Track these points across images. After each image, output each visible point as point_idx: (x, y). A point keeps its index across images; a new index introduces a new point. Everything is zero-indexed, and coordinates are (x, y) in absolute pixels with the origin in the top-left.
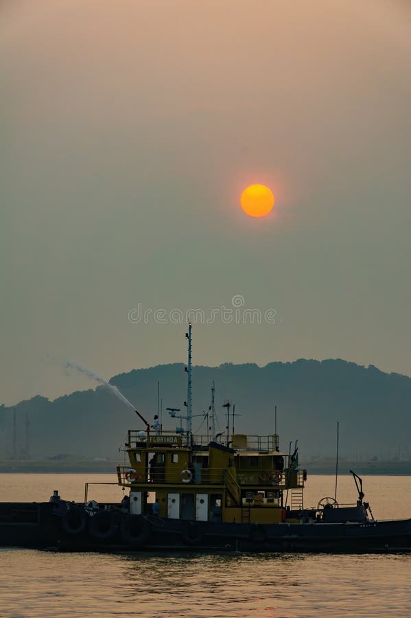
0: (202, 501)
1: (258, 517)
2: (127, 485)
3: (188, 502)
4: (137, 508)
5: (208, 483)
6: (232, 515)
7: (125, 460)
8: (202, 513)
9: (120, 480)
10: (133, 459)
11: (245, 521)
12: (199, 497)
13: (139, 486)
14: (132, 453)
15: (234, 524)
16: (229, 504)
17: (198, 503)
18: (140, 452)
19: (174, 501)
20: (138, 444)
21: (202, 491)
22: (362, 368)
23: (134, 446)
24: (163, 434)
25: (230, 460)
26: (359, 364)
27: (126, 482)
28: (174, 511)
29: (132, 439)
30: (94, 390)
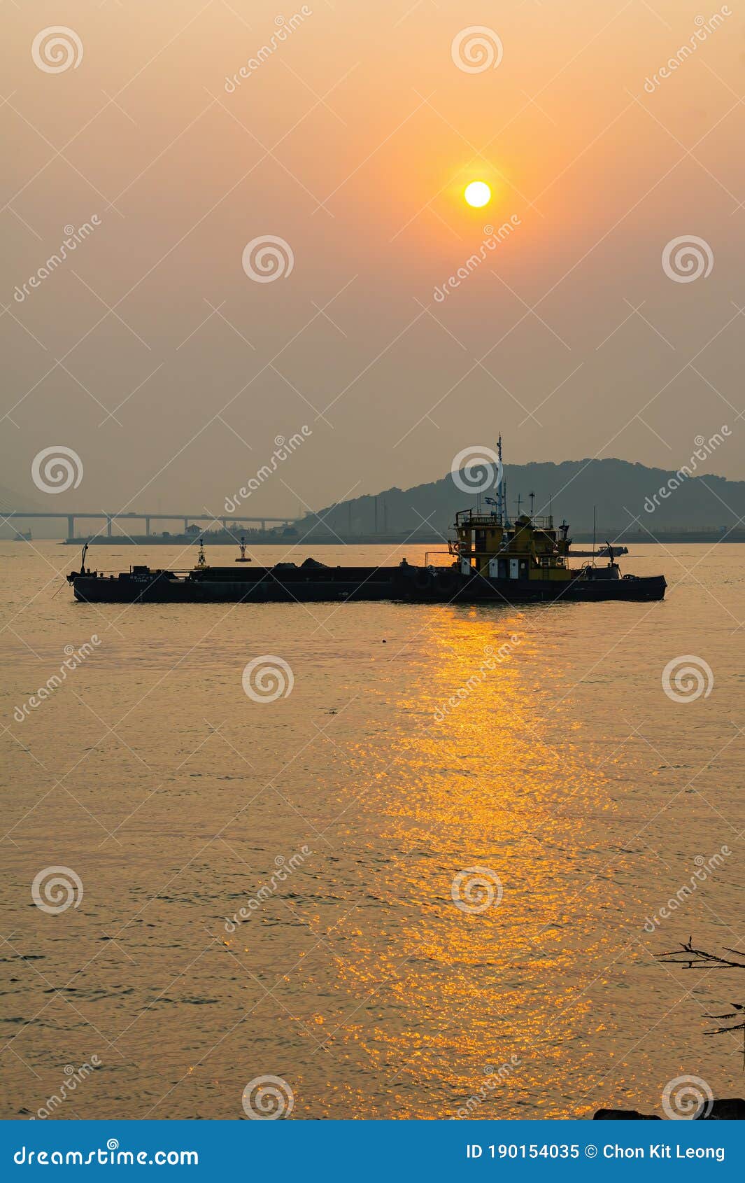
0: (514, 565)
1: (554, 576)
2: (456, 554)
3: (504, 565)
4: (466, 571)
5: (515, 552)
6: (535, 575)
7: (454, 535)
8: (514, 574)
9: (450, 549)
10: (460, 534)
11: (546, 578)
12: (512, 561)
13: (467, 554)
14: (460, 530)
15: (539, 580)
16: (533, 566)
17: (511, 566)
18: (464, 529)
19: (493, 565)
20: (463, 524)
21: (514, 557)
22: (631, 464)
23: (460, 525)
24: (483, 516)
25: (531, 535)
26: (629, 461)
27: (455, 551)
28: (494, 573)
29: (459, 520)
30: (435, 483)
